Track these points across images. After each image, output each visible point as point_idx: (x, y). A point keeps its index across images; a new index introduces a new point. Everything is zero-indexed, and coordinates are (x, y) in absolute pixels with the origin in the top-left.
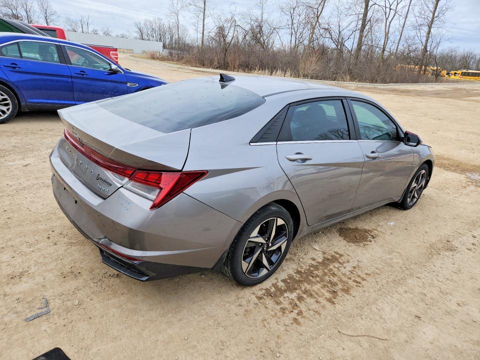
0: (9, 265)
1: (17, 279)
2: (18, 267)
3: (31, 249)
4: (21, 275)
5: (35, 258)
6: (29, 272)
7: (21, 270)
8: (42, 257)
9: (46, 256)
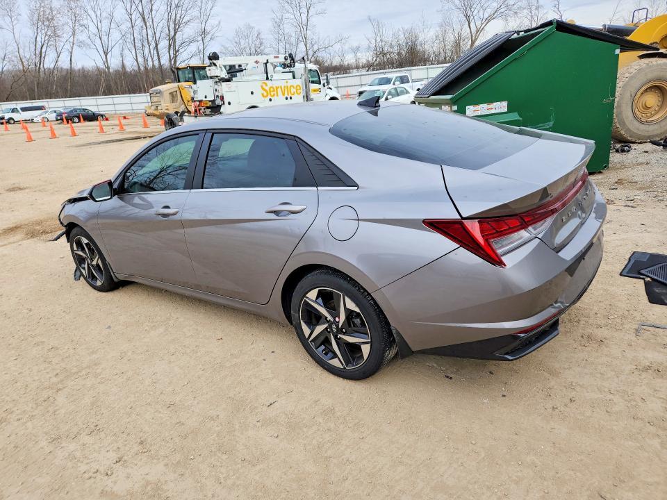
0: (656, 390)
1: (655, 367)
2: (645, 381)
3: (611, 396)
4: (647, 369)
5: (616, 380)
6: (635, 367)
7: (644, 375)
8: (605, 377)
9: (599, 375)
